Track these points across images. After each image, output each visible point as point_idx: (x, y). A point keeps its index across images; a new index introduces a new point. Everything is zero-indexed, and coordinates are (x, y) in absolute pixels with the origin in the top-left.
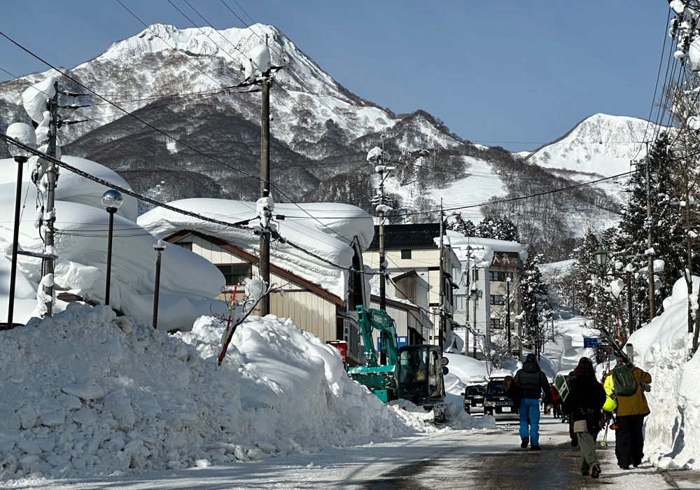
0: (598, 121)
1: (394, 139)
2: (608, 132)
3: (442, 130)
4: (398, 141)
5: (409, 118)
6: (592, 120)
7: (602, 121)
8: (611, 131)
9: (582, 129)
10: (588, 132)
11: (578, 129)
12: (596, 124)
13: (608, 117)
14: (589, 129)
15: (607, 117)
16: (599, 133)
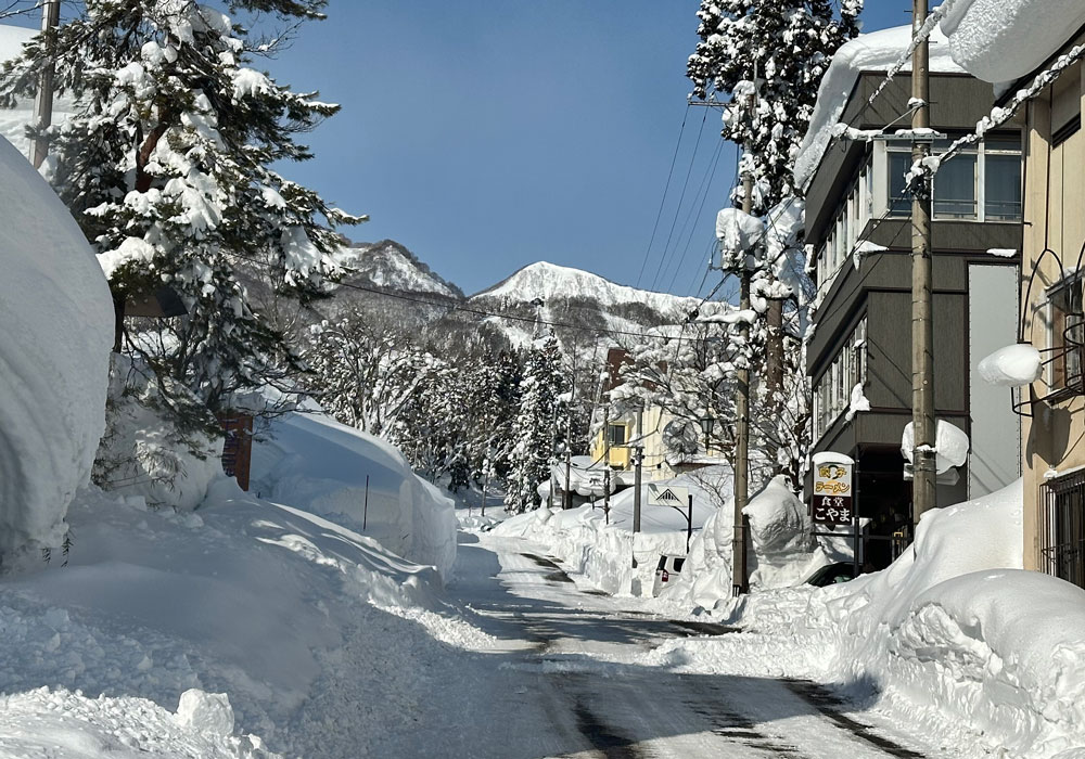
0: (541, 271)
1: (367, 273)
2: (552, 285)
3: (421, 267)
4: (371, 275)
5: (379, 248)
6: (534, 268)
7: (546, 272)
8: (555, 284)
9: (521, 279)
10: (528, 283)
11: (517, 277)
12: (538, 274)
13: (553, 266)
14: (529, 278)
15: (551, 267)
16: (541, 285)
